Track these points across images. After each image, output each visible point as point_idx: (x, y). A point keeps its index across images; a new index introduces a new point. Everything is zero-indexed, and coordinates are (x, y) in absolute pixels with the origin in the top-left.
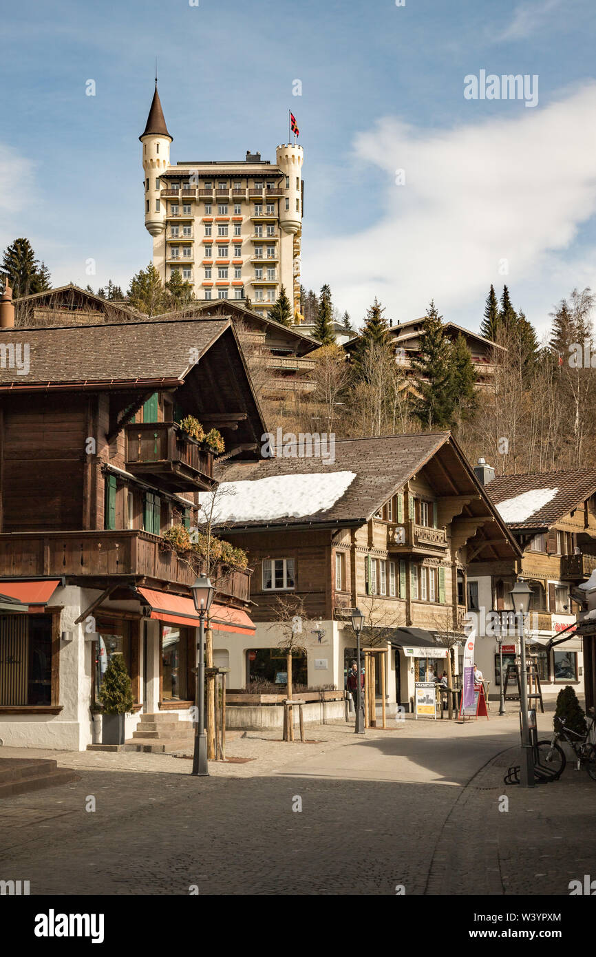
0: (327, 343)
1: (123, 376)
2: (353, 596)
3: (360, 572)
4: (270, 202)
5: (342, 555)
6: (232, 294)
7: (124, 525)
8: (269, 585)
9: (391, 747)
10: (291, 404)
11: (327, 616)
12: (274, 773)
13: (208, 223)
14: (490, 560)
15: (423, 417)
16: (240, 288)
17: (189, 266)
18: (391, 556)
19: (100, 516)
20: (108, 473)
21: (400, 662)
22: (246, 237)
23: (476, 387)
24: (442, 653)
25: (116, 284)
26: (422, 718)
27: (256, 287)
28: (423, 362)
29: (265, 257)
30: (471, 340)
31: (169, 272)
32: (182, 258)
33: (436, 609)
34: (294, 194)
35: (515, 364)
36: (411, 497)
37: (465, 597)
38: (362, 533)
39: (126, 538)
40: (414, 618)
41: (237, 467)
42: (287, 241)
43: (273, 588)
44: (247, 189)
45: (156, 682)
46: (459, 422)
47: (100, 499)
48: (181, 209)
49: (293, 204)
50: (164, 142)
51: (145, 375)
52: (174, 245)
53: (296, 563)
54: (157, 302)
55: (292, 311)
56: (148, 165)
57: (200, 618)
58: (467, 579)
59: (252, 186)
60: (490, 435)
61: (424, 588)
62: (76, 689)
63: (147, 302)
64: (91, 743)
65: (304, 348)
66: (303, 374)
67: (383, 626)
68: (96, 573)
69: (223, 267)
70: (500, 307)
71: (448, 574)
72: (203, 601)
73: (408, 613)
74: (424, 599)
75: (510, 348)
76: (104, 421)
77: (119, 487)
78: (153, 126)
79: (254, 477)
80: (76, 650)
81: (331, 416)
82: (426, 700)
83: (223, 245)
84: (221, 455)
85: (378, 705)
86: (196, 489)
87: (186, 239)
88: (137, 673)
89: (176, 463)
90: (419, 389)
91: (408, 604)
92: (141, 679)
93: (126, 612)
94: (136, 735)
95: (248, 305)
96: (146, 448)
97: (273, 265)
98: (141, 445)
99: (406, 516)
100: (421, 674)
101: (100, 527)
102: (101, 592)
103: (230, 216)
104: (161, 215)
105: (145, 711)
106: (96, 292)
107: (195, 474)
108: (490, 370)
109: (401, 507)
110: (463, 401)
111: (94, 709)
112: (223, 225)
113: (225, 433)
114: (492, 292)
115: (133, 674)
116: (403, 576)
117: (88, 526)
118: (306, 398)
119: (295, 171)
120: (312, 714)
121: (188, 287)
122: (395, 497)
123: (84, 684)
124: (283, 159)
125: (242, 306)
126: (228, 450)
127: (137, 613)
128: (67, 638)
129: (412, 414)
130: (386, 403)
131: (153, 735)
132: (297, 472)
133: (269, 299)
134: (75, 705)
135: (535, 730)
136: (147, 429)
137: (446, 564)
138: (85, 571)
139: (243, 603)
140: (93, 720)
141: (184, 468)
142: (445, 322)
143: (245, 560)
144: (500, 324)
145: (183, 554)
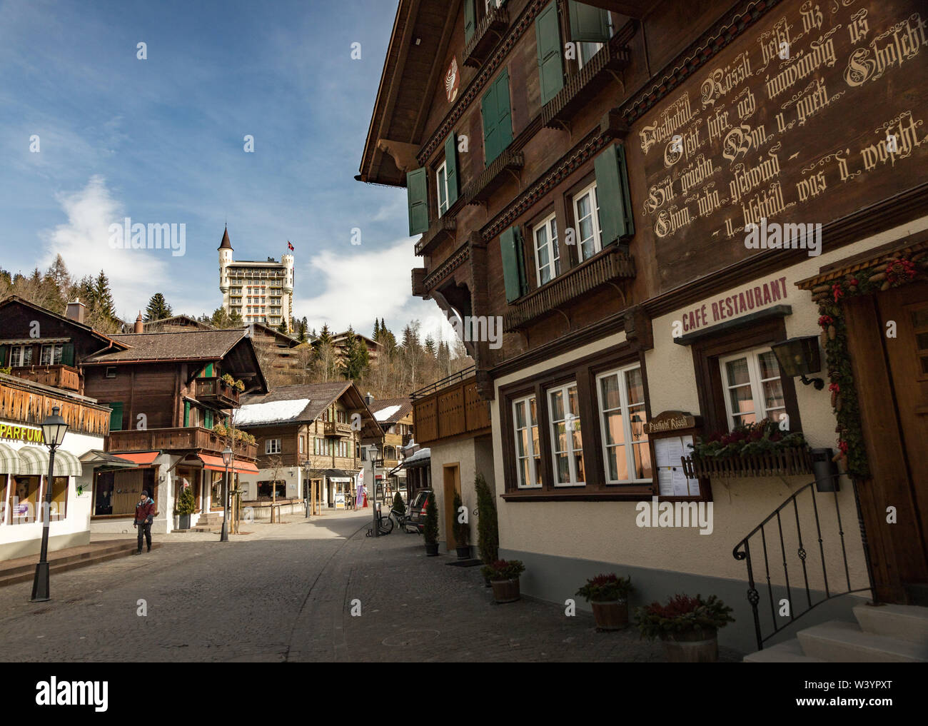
0: (304, 342)
1: (194, 356)
2: (308, 455)
3: (311, 444)
4: (278, 279)
5: (303, 437)
6: (260, 320)
7: (194, 425)
8: (269, 452)
9: (319, 523)
10: (286, 369)
11: (295, 465)
12: (261, 538)
13: (249, 288)
14: (371, 437)
15: (346, 375)
16: (264, 317)
17: (240, 307)
18: (326, 437)
19: (181, 421)
20: (185, 401)
21: (329, 484)
22: (267, 295)
23: (370, 362)
24: (347, 480)
25: (206, 315)
26: (338, 509)
27: (272, 317)
28: (347, 351)
29: (276, 304)
30: (368, 342)
31: (231, 310)
32: (237, 303)
33: (346, 460)
34: (289, 276)
35: (386, 352)
36: (335, 410)
37: (360, 454)
38: (312, 427)
39: (193, 431)
40: (336, 465)
41: (255, 398)
42: (286, 297)
43: (271, 453)
44: (268, 274)
45: (209, 498)
46: (362, 377)
47: (182, 413)
48: (237, 282)
49: (289, 281)
50: (229, 252)
51: (204, 355)
52: (233, 298)
53: (282, 442)
54: (224, 323)
55: (288, 328)
56: (221, 261)
57: (226, 467)
58: (361, 446)
59: (270, 272)
60: (375, 382)
61: (341, 451)
62: (166, 504)
63: (219, 324)
64: (173, 529)
65: (293, 344)
66: (292, 356)
67: (320, 468)
68: (178, 448)
69: (256, 308)
70: (380, 327)
71: (352, 444)
72: (227, 459)
73: (333, 463)
74: (341, 455)
75: (384, 345)
76: (184, 376)
77: (192, 407)
78: (224, 244)
79: (263, 402)
80: (167, 485)
81: (305, 375)
82: (341, 501)
83: (256, 298)
84: (243, 392)
85: (317, 505)
86: (231, 408)
87: (239, 295)
88: (199, 495)
89: (220, 396)
90: (344, 363)
91: (333, 458)
92: (201, 498)
93: (193, 466)
94: (197, 524)
95: (267, 325)
96: (206, 389)
97: (279, 307)
98: (204, 387)
99: (333, 419)
100: (339, 489)
101: (181, 426)
102: (180, 457)
103: (260, 285)
104: (227, 284)
105: (203, 513)
106: (197, 318)
107: (229, 401)
108: (376, 355)
109: (331, 415)
110: (364, 369)
111: (175, 513)
112: (257, 289)
113: (245, 382)
114: (377, 321)
115: (197, 495)
116: (331, 445)
117: (175, 425)
118: (293, 367)
119: (290, 266)
120: (285, 510)
121: (239, 317)
122: (328, 410)
123: (170, 501)
124: (285, 261)
125: (265, 325)
126: (247, 389)
127: (200, 466)
128: (162, 479)
129: (341, 374)
130: (330, 369)
131: (206, 524)
132: (283, 400)
133: (277, 323)
134: (165, 512)
135: (380, 512)
136: (207, 380)
137: (351, 440)
138: (172, 447)
139: (253, 460)
140: (174, 518)
141: (224, 398)
142: (356, 333)
143: (254, 440)
144: (380, 334)
145: (222, 438)
